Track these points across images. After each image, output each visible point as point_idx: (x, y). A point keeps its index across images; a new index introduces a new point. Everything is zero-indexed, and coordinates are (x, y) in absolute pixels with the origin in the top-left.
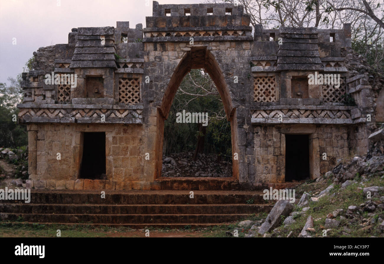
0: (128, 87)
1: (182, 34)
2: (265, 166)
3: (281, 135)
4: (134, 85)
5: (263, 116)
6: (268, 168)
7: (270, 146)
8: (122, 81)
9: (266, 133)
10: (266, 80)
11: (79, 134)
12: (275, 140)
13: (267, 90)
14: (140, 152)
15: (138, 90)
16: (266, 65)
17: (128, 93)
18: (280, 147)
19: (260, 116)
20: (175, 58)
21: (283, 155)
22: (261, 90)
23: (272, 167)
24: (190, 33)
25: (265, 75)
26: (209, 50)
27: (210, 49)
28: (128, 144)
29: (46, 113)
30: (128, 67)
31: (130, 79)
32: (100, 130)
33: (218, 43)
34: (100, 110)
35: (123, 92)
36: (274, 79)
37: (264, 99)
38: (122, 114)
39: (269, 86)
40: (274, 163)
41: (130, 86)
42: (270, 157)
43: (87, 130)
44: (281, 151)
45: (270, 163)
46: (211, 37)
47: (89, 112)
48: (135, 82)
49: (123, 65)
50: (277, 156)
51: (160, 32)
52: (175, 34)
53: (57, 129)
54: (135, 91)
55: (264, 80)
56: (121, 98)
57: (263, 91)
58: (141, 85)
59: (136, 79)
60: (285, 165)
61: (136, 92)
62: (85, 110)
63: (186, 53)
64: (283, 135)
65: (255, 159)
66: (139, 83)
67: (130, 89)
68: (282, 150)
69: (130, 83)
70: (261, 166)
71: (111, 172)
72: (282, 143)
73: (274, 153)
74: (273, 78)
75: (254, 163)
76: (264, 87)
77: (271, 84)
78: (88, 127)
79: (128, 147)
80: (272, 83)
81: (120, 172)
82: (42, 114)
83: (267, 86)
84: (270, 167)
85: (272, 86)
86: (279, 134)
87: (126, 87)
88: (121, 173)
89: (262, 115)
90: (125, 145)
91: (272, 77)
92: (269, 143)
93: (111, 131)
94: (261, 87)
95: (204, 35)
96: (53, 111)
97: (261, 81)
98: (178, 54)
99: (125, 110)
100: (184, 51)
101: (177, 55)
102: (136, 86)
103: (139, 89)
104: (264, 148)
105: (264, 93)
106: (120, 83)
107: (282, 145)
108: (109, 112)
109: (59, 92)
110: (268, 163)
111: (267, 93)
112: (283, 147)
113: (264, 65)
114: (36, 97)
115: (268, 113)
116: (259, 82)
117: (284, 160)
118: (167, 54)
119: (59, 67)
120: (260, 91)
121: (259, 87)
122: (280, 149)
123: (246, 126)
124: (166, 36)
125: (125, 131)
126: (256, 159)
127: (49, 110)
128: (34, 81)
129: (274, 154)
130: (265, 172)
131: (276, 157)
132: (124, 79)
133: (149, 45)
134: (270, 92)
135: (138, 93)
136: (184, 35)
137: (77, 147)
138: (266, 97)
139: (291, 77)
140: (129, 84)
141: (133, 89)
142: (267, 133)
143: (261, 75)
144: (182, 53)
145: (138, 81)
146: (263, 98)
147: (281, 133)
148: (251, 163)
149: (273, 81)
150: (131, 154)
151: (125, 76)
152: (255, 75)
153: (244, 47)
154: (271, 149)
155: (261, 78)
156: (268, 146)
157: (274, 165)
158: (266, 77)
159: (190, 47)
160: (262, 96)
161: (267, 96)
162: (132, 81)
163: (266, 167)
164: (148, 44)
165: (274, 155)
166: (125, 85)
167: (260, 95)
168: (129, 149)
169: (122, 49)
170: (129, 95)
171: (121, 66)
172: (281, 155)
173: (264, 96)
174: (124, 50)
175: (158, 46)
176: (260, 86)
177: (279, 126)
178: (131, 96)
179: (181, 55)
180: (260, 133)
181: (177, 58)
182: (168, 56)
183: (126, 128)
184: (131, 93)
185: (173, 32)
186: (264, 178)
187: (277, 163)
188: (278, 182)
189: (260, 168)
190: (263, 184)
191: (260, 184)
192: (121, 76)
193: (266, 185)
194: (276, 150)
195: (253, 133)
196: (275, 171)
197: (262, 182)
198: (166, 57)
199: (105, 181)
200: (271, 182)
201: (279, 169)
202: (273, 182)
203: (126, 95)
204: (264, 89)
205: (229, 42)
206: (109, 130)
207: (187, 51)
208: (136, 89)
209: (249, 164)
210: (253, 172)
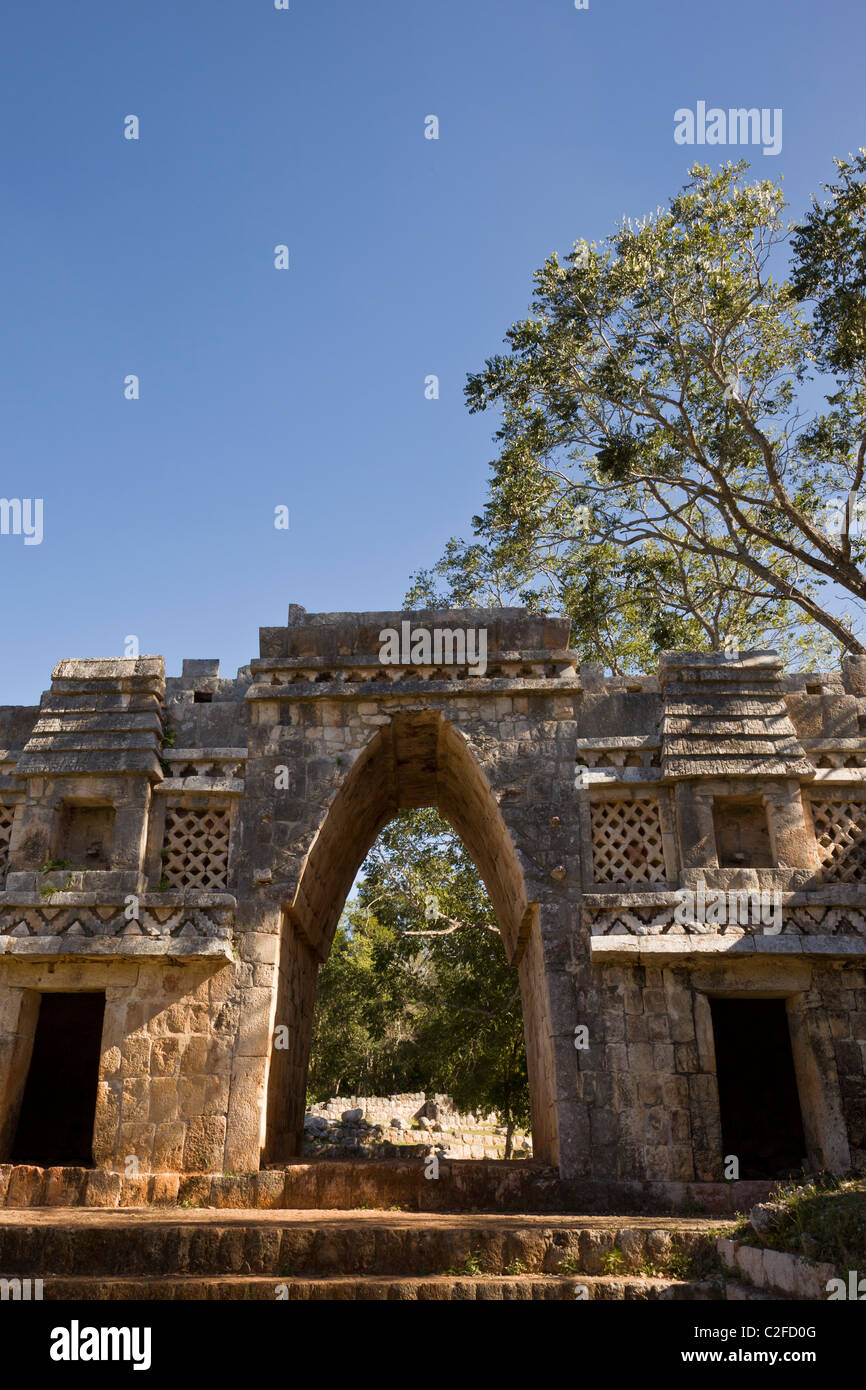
0: (192, 838)
1: (364, 675)
2: (648, 1112)
3: (693, 998)
4: (213, 831)
5: (629, 929)
6: (658, 1121)
7: (659, 1036)
8: (175, 817)
9: (641, 989)
10: (630, 812)
11: (18, 998)
12: (675, 1015)
13: (634, 843)
14: (215, 1062)
15: (223, 848)
16: (626, 764)
17: (190, 855)
18: (695, 1042)
19: (619, 928)
20: (343, 747)
21: (709, 1073)
22: (617, 845)
23: (675, 1114)
25: (625, 794)
26: (449, 723)
27: (452, 718)
28: (177, 1032)
30: (195, 774)
31: (200, 814)
32: (91, 981)
33: (475, 702)
34: (93, 910)
35: (177, 852)
36: (655, 810)
37: (629, 874)
38: (165, 922)
39: (642, 832)
40: (681, 1102)
41: (199, 834)
42: (665, 1077)
43: (49, 982)
44: (698, 1058)
45: (666, 1100)
47: (55, 918)
48: (216, 819)
49: (182, 768)
50: (688, 1075)
51: (299, 674)
52: (344, 676)
54: (213, 849)
55: (622, 814)
56: (168, 873)
57: (622, 849)
58: (233, 829)
59: (220, 814)
60: (717, 1108)
61: (218, 853)
62: (44, 912)
63: (377, 732)
64: (701, 999)
65: (611, 1088)
66: (227, 825)
67: (199, 843)
68: (703, 1051)
69: (201, 824)
70: (633, 1112)
72: (700, 1027)
73: (678, 1062)
74: (651, 806)
75: (610, 1099)
76: (624, 833)
77: (645, 826)
78: (52, 970)
79: (174, 1043)
80: (649, 821)
81: (143, 1137)
83: (633, 833)
84: (665, 1117)
85: (650, 831)
86: (688, 993)
87: (185, 838)
88: (146, 1140)
89: (624, 924)
90: (167, 1035)
91: (647, 803)
92: (657, 1026)
93: (126, 984)
94: (616, 834)
95: (431, 678)
97: (613, 814)
98: (354, 735)
99: (176, 910)
100: (373, 727)
101: (349, 739)
102: (219, 835)
103: (227, 844)
104: (641, 1046)
105: (626, 854)
106: (169, 824)
107: (700, 1035)
108: (121, 918)
110: (659, 1101)
111: (636, 854)
112: (706, 1041)
113: (620, 763)
115: (646, 918)
116: (608, 820)
117: (714, 1088)
118: (319, 735)
120: (612, 849)
121: (607, 835)
122: (696, 1049)
123: (573, 968)
124: (318, 680)
125: (170, 985)
126: (615, 1087)
129: (675, 1066)
130: (649, 1136)
131: (684, 1079)
132: (181, 812)
133: (267, 708)
134: (644, 852)
135: (222, 857)
136: (373, 680)
137: (4, 1044)
138: (632, 869)
139: (711, 801)
140: (195, 829)
141: (209, 844)
142: (645, 991)
143: (609, 795)
144: (366, 732)
145: (226, 820)
146: (623, 869)
147: (693, 991)
148: (600, 1102)
149: (653, 816)
150: (184, 1070)
151: (184, 803)
152: (595, 797)
153: (556, 711)
154: (665, 1049)
155: (612, 805)
156: (652, 1038)
157: (681, 1112)
158: (629, 804)
159: (389, 715)
160: (619, 864)
161: (637, 863)
162: (207, 818)
163: (652, 1117)
164: (261, 706)
165: (677, 1073)
166: (184, 830)
167: (614, 861)
168: (180, 1050)
169: (184, 721)
170: (196, 862)
171: (176, 769)
172: (700, 1070)
173: (627, 864)
174: (191, 725)
175: (294, 713)
176: (610, 830)
177: (684, 964)
178: (201, 867)
179: (360, 738)
180: (621, 991)
181: (350, 747)
182: (322, 740)
183: (175, 971)
184: (202, 856)
185: (340, 668)
186: (647, 1160)
187: (688, 1100)
188: (697, 1179)
189: (634, 1121)
190: (647, 1186)
191: (637, 1185)
192: (171, 802)
193: (656, 1189)
194: (683, 1052)
195: (600, 991)
196: (683, 1132)
197: (641, 1177)
198: (317, 744)
199: (84, 1170)
200: (675, 1178)
201: (697, 1123)
202: (680, 1178)
203: (187, 862)
204: (625, 843)
205: (508, 696)
206: (120, 981)
207: (381, 727)
208: (218, 844)
209: (592, 1107)
210: (608, 1137)
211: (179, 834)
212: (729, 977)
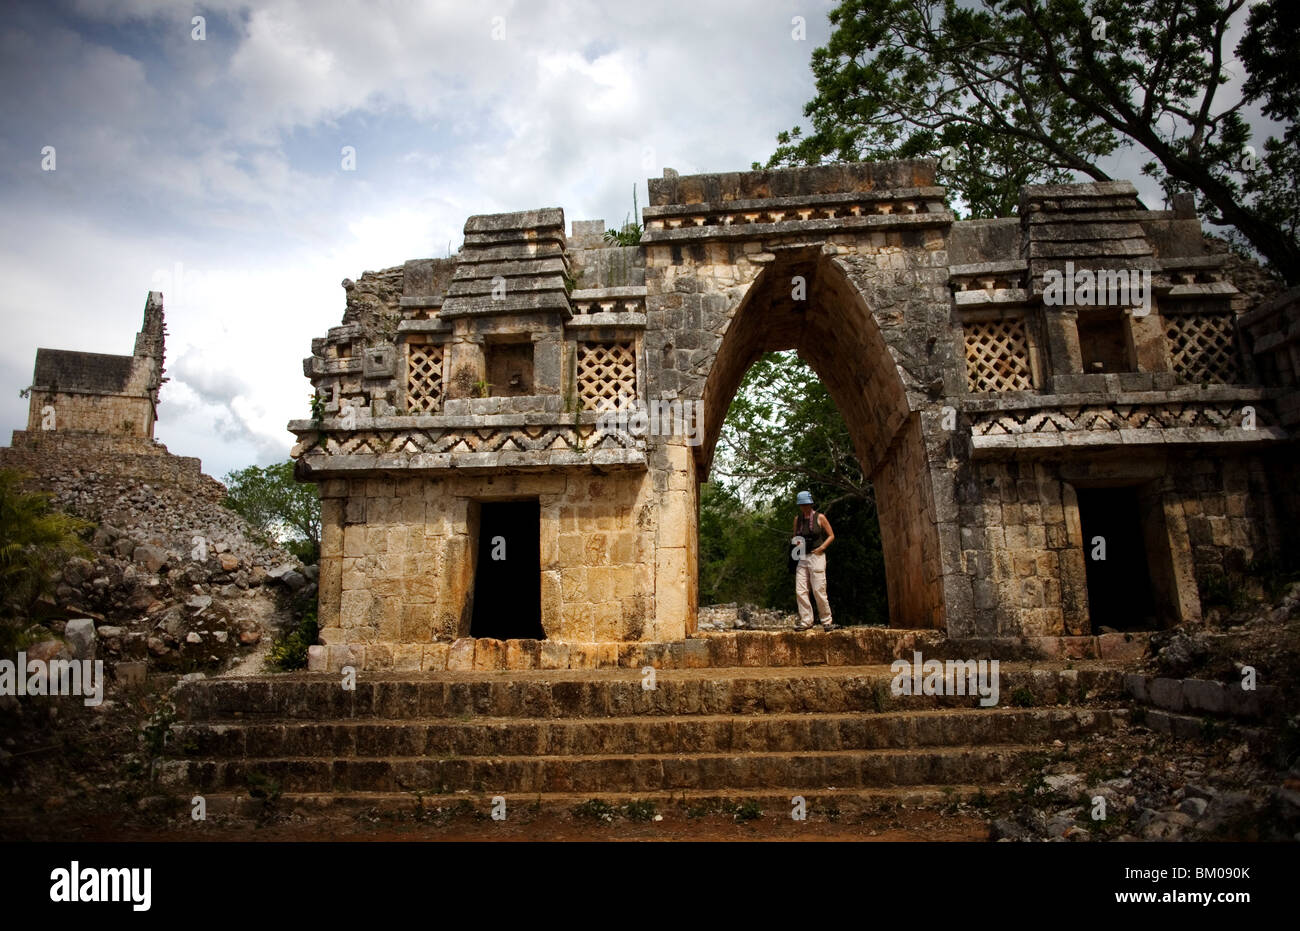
0: (602, 367)
1: (748, 217)
2: (1024, 581)
3: (1062, 487)
4: (621, 360)
5: (1006, 429)
6: (1033, 588)
7: (1032, 520)
8: (586, 350)
9: (1015, 481)
10: (999, 330)
11: (463, 506)
12: (1046, 501)
13: (1003, 357)
14: (641, 551)
15: (631, 374)
16: (995, 287)
17: (602, 382)
18: (1064, 523)
19: (997, 429)
20: (733, 282)
21: (1077, 547)
22: (988, 359)
23: (1047, 583)
24: (773, 216)
25: (995, 314)
26: (829, 256)
27: (831, 251)
28: (605, 528)
29: (370, 445)
30: (601, 310)
31: (608, 346)
32: (525, 489)
33: (852, 237)
34: (523, 429)
35: (590, 380)
36: (1022, 327)
37: (999, 384)
38: (587, 437)
39: (1010, 347)
40: (1052, 573)
41: (608, 363)
42: (1039, 553)
43: (489, 491)
44: (1067, 536)
45: (1040, 571)
46: (831, 221)
47: (491, 437)
48: (623, 351)
49: (588, 306)
50: (1058, 550)
51: (687, 219)
52: (730, 219)
53: (402, 490)
54: (622, 376)
55: (991, 331)
56: (584, 398)
57: (993, 362)
58: (639, 357)
59: (626, 344)
60: (1084, 576)
61: (627, 379)
62: (480, 432)
63: (762, 269)
64: (1068, 487)
65: (991, 563)
66: (633, 354)
67: (609, 371)
68: (1070, 530)
69: (609, 356)
70: (1012, 582)
71: (554, 617)
72: (1069, 509)
73: (1049, 540)
74: (1018, 324)
75: (989, 573)
76: (994, 348)
77: (1013, 342)
78: (490, 483)
79: (605, 537)
80: (1016, 337)
81: (584, 615)
82: (359, 446)
83: (1002, 347)
84: (1039, 585)
85: (1018, 346)
86: (1057, 483)
87: (596, 367)
88: (587, 617)
89: (1002, 425)
90: (597, 531)
91: (1013, 321)
92: (1030, 511)
93: (557, 491)
94: (987, 349)
95: (810, 217)
96: (390, 436)
97: (984, 332)
98: (741, 272)
100: (758, 264)
101: (737, 275)
102: (626, 364)
103: (634, 370)
104: (1017, 528)
105: (997, 366)
106: (581, 355)
107: (1068, 517)
108: (549, 435)
109: (411, 386)
110: (1034, 573)
111: (1006, 365)
112: (1073, 521)
113: (990, 286)
114: (344, 400)
115: (1020, 420)
116: (980, 337)
117: (1080, 561)
118: (710, 273)
119: (413, 318)
120: (984, 363)
121: (979, 350)
122: (1065, 529)
123: (955, 464)
124: (705, 224)
125: (596, 492)
126: (995, 563)
127: (379, 437)
128: (341, 355)
129: (1047, 544)
130: (1025, 600)
131: (1054, 553)
132: (591, 344)
133: (660, 252)
134: (1013, 364)
135: (632, 381)
136: (756, 221)
137: (457, 543)
138: (1002, 379)
139: (1076, 316)
140: (605, 359)
141: (618, 371)
142: (1019, 482)
143: (980, 315)
144: (753, 268)
145: (632, 350)
146: (993, 380)
147: (1061, 480)
148: (980, 576)
149: (1020, 332)
150: (615, 559)
151: (594, 337)
152: (967, 316)
153: (927, 243)
154: (1037, 530)
155: (982, 324)
156: (1026, 521)
157: (1052, 580)
158: (998, 322)
159: (773, 252)
160: (990, 376)
161: (1007, 374)
162: (614, 349)
163: (1027, 585)
164: (656, 251)
165: (1048, 549)
166: (595, 360)
167: (986, 372)
168: (610, 543)
169: (586, 266)
170: (608, 387)
171: (584, 308)
172: (1069, 545)
173: (997, 376)
174: (592, 269)
175: (685, 253)
176: (981, 346)
177: (1053, 458)
178: (612, 391)
179: (748, 273)
180: (997, 482)
181: (738, 283)
182: (713, 277)
183: (599, 481)
184: (613, 382)
185: (726, 212)
186: (1023, 620)
187: (1058, 571)
188: (1069, 633)
189: (1011, 590)
190: (1024, 641)
191: (1015, 641)
192: (581, 336)
193: (1033, 642)
194: (1054, 532)
195: (978, 484)
196: (1055, 597)
197: (1019, 633)
198: (709, 281)
199: (536, 641)
200: (1049, 633)
201: (1067, 589)
202: (1054, 633)
203: (599, 388)
204: (996, 356)
205: (882, 231)
206: (551, 489)
207: (766, 264)
208: (626, 371)
209: (974, 579)
210: (989, 603)
211: (590, 364)
212: (1093, 468)
